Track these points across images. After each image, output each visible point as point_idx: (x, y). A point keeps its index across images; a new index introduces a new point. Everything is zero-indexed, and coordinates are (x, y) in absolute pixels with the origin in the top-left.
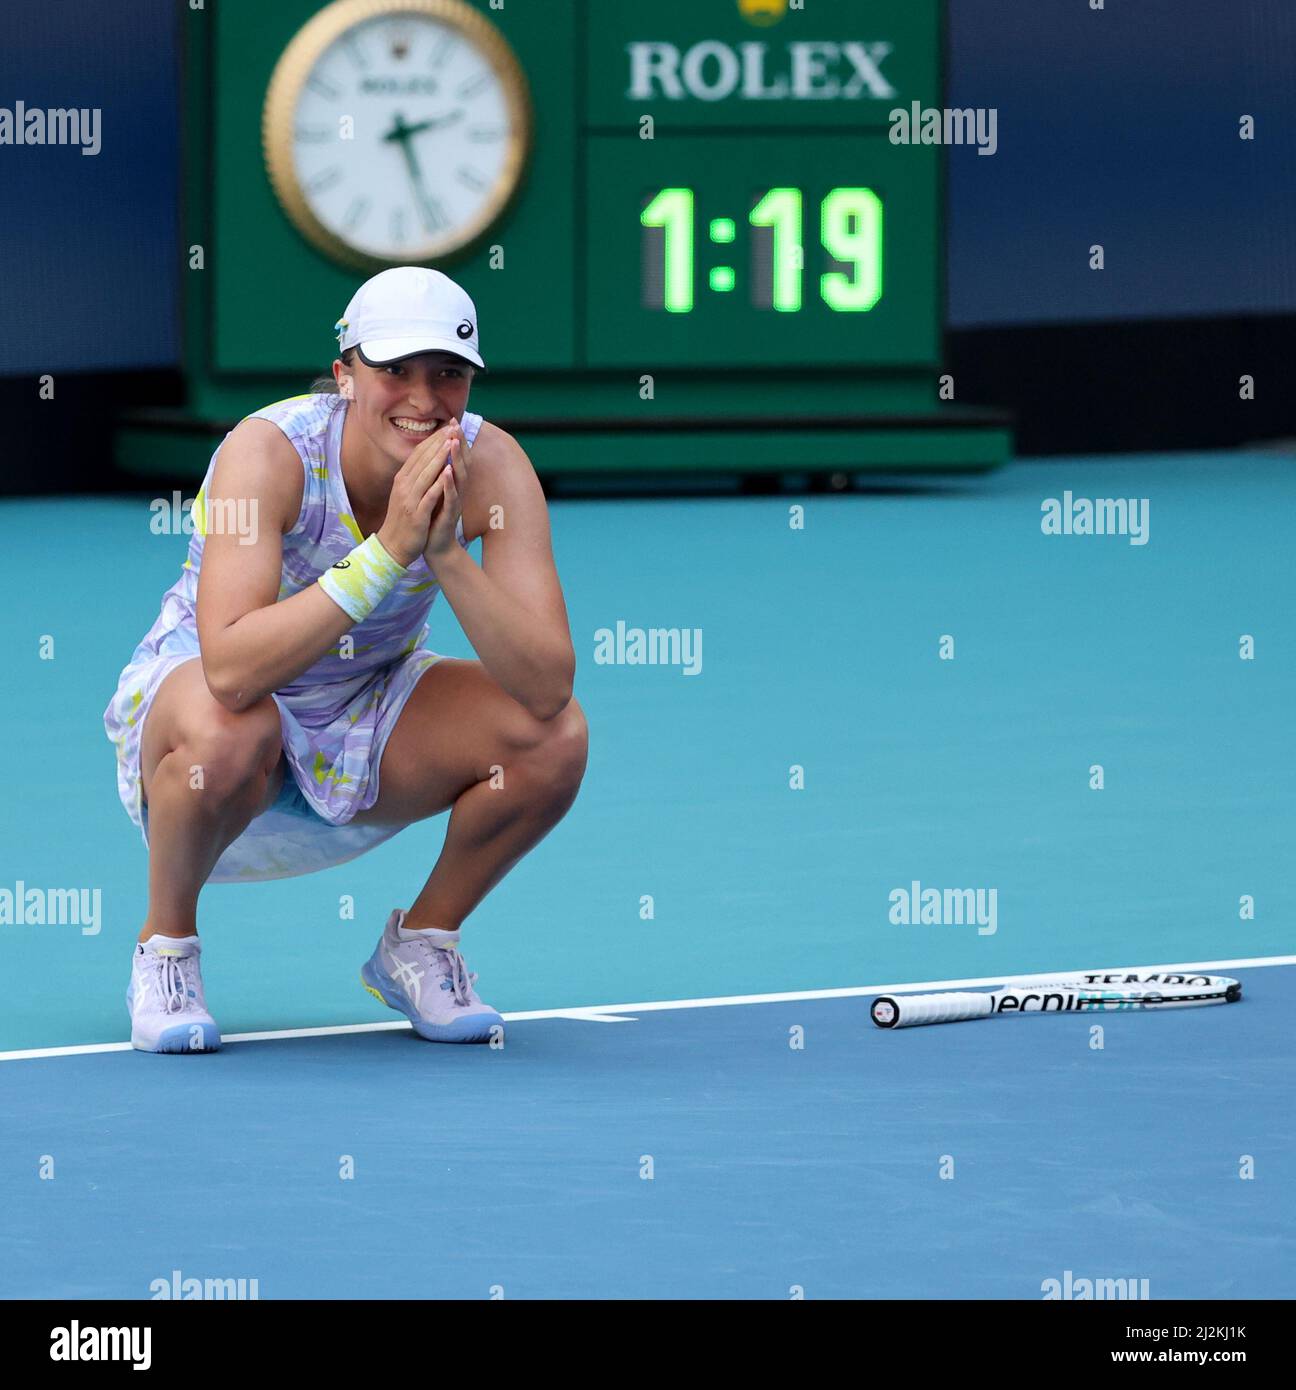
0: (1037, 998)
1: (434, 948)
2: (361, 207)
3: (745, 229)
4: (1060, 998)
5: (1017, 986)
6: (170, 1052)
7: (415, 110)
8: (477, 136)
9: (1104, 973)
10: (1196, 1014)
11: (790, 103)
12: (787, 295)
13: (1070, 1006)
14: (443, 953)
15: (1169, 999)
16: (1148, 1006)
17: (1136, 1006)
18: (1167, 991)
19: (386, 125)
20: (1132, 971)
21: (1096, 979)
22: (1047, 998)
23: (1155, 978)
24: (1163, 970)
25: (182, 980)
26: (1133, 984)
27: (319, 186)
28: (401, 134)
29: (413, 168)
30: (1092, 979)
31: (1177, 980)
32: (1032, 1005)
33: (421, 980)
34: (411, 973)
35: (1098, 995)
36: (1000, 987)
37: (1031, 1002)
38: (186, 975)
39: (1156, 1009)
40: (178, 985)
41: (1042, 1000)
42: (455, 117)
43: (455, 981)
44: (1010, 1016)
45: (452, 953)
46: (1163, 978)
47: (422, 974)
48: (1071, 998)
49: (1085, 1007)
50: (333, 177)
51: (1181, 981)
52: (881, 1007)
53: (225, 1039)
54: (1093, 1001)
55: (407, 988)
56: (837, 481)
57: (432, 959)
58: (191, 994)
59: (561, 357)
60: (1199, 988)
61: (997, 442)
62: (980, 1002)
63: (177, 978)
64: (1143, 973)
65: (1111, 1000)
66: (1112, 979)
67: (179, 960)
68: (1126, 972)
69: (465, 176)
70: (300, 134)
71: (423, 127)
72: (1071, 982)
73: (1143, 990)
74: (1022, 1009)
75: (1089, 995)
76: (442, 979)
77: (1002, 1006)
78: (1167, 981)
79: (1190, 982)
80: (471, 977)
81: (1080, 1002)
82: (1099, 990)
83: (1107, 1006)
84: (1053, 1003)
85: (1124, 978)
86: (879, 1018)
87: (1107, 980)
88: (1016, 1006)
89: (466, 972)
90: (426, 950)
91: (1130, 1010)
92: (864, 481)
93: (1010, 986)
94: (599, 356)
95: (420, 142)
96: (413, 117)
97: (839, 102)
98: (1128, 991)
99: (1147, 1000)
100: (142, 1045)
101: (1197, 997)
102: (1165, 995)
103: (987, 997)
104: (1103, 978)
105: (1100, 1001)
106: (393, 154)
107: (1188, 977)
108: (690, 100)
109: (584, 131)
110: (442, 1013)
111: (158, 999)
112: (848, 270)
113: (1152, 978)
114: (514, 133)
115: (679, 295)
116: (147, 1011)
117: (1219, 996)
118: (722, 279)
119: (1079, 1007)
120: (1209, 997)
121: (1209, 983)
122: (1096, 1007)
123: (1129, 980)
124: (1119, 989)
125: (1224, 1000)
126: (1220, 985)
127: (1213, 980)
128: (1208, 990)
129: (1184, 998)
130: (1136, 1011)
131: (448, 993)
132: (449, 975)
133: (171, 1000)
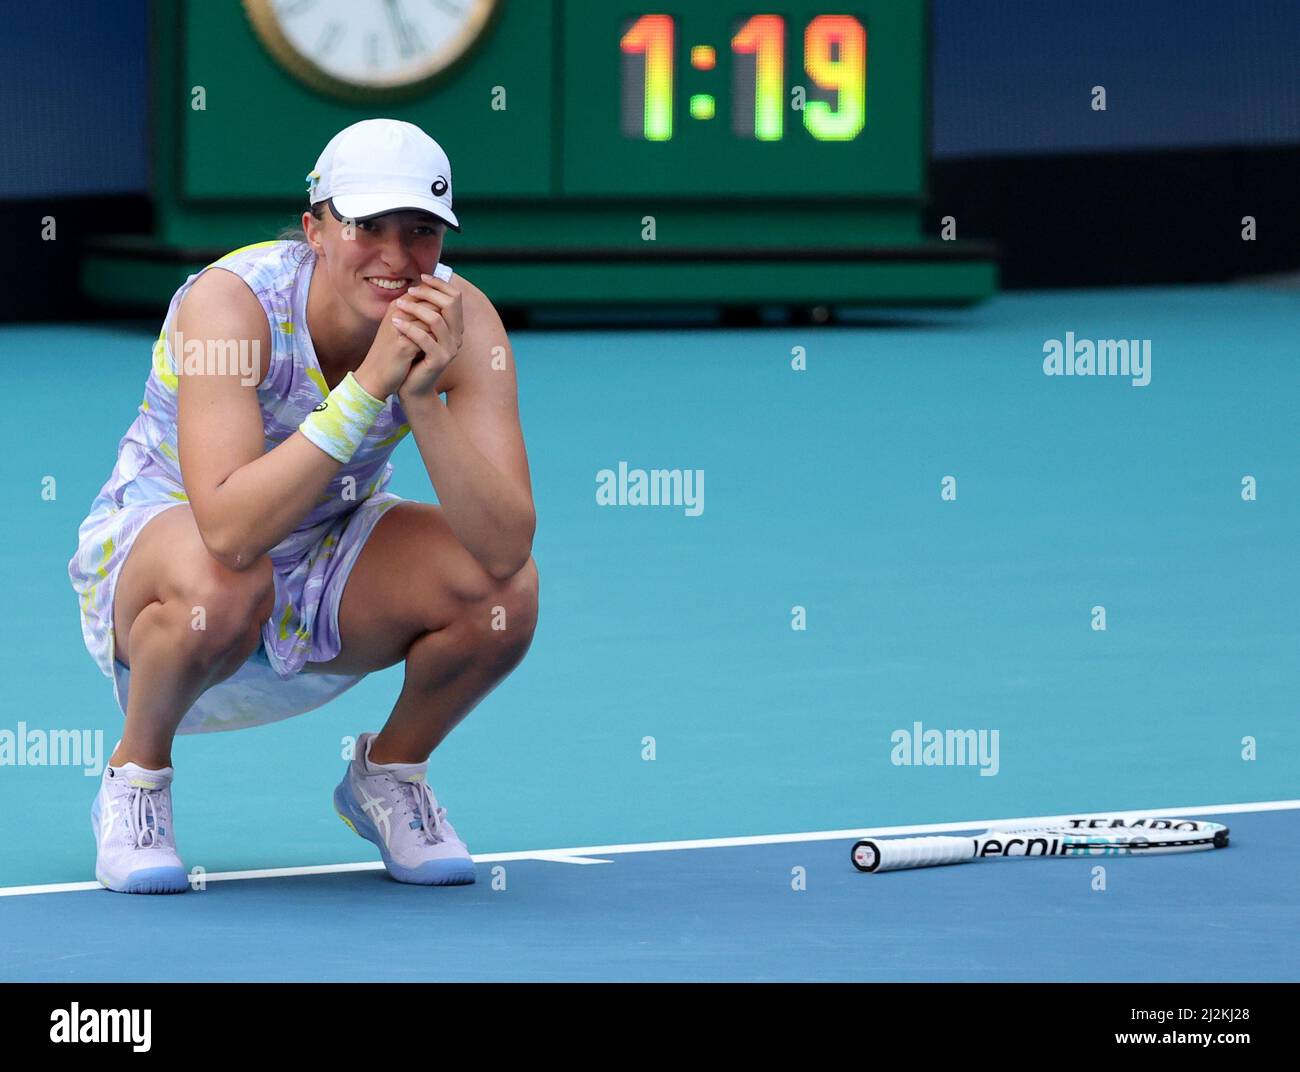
0: (1021, 842)
1: (400, 782)
2: (335, 31)
3: (726, 54)
4: (1044, 843)
5: (1001, 830)
6: (138, 893)
9: (1089, 817)
10: (1182, 859)
12: (769, 124)
13: (1053, 852)
14: (409, 787)
15: (1155, 845)
16: (1134, 851)
17: (1122, 851)
18: (1153, 836)
20: (1118, 816)
21: (1081, 824)
22: (1031, 843)
23: (1141, 823)
24: (1149, 815)
25: (154, 814)
26: (1119, 828)
27: (291, 9)
30: (1077, 824)
31: (1163, 825)
32: (1015, 849)
33: (391, 819)
34: (379, 808)
35: (1083, 840)
36: (984, 831)
37: (1015, 846)
38: (158, 809)
39: (1142, 855)
40: (149, 819)
41: (1025, 845)
43: (424, 818)
44: (994, 860)
45: (418, 787)
46: (1149, 823)
48: (1055, 842)
49: (1069, 852)
51: (1168, 826)
52: (861, 850)
54: (1078, 846)
55: (377, 822)
56: (818, 313)
57: (398, 795)
58: (161, 832)
59: (537, 184)
60: (1185, 833)
61: (982, 275)
62: (963, 847)
63: (149, 811)
64: (1128, 818)
65: (1096, 845)
66: (1097, 824)
67: (152, 792)
68: (1112, 817)
72: (1055, 827)
73: (1129, 835)
74: (1006, 853)
75: (1074, 840)
76: (410, 817)
77: (985, 850)
78: (1154, 826)
79: (1176, 827)
80: (439, 811)
81: (1065, 847)
82: (1083, 835)
83: (1092, 851)
84: (1037, 848)
85: (1110, 822)
86: (860, 862)
87: (1092, 825)
88: (999, 850)
90: (392, 786)
91: (1115, 855)
92: (846, 314)
93: (994, 830)
94: (576, 184)
98: (1113, 836)
99: (1133, 845)
101: (1184, 843)
102: (1151, 840)
103: (969, 841)
104: (1088, 823)
105: (1085, 846)
107: (1175, 823)
111: (125, 831)
112: (831, 98)
113: (1137, 823)
115: (658, 123)
116: (114, 843)
117: (1207, 841)
118: (702, 107)
119: (1064, 851)
120: (1196, 842)
121: (1195, 828)
122: (1081, 851)
123: (1115, 824)
124: (1107, 835)
125: (1211, 845)
126: (1207, 831)
127: (1201, 824)
128: (1195, 836)
129: (1170, 844)
130: (1121, 856)
131: (417, 831)
132: (417, 811)
133: (141, 835)
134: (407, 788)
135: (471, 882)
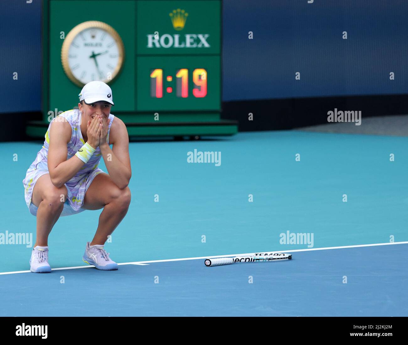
0: (244, 259)
1: (98, 249)
2: (84, 73)
3: (175, 78)
5: (239, 256)
6: (39, 273)
7: (97, 51)
8: (111, 56)
9: (259, 253)
10: (281, 263)
11: (186, 49)
12: (185, 94)
13: (251, 261)
15: (275, 259)
16: (270, 260)
17: (267, 260)
18: (274, 257)
19: (91, 54)
20: (266, 253)
21: (258, 255)
22: (246, 259)
23: (272, 254)
24: (273, 253)
25: (44, 256)
26: (266, 256)
27: (74, 68)
28: (94, 56)
29: (97, 64)
30: (257, 255)
31: (277, 255)
32: (243, 261)
33: (97, 257)
34: (94, 256)
35: (258, 258)
36: (235, 257)
37: (242, 260)
38: (45, 255)
39: (272, 261)
40: (42, 257)
42: (107, 52)
43: (104, 256)
44: (237, 263)
45: (102, 250)
46: (273, 254)
47: (96, 255)
48: (252, 259)
49: (255, 261)
50: (78, 66)
51: (278, 255)
52: (207, 261)
53: (52, 269)
54: (257, 259)
55: (93, 259)
56: (197, 138)
57: (98, 251)
58: (45, 259)
59: (131, 109)
60: (282, 256)
61: (234, 128)
62: (230, 260)
63: (42, 255)
64: (269, 253)
65: (261, 259)
66: (261, 255)
67: (43, 251)
68: (265, 253)
69: (109, 66)
70: (70, 56)
71: (99, 54)
72: (252, 255)
73: (269, 257)
74: (240, 261)
75: (256, 258)
76: (101, 256)
77: (235, 261)
78: (274, 255)
79: (280, 255)
80: (108, 255)
82: (258, 257)
83: (260, 261)
84: (248, 260)
85: (264, 254)
86: (207, 264)
87: (260, 255)
88: (239, 261)
89: (106, 253)
90: (96, 250)
91: (266, 262)
92: (203, 138)
93: (237, 256)
94: (140, 108)
95: (98, 58)
96: (96, 52)
97: (197, 48)
98: (265, 257)
99: (270, 259)
100: (33, 271)
101: (281, 258)
102: (274, 258)
103: (232, 259)
104: (259, 254)
105: (259, 259)
106: (92, 60)
107: (279, 254)
108: (162, 48)
109: (137, 56)
110: (102, 263)
111: (37, 260)
112: (199, 88)
113: (271, 254)
114: (120, 56)
115: (159, 93)
117: (287, 258)
118: (169, 90)
119: (254, 261)
120: (284, 258)
121: (284, 255)
122: (258, 261)
123: (265, 255)
124: (263, 257)
125: (288, 259)
126: (287, 256)
127: (285, 254)
128: (284, 257)
129: (278, 259)
130: (267, 262)
131: (103, 258)
132: (103, 255)
133: (40, 259)
134: (99, 250)
135: (117, 270)
